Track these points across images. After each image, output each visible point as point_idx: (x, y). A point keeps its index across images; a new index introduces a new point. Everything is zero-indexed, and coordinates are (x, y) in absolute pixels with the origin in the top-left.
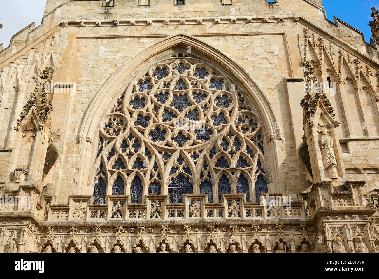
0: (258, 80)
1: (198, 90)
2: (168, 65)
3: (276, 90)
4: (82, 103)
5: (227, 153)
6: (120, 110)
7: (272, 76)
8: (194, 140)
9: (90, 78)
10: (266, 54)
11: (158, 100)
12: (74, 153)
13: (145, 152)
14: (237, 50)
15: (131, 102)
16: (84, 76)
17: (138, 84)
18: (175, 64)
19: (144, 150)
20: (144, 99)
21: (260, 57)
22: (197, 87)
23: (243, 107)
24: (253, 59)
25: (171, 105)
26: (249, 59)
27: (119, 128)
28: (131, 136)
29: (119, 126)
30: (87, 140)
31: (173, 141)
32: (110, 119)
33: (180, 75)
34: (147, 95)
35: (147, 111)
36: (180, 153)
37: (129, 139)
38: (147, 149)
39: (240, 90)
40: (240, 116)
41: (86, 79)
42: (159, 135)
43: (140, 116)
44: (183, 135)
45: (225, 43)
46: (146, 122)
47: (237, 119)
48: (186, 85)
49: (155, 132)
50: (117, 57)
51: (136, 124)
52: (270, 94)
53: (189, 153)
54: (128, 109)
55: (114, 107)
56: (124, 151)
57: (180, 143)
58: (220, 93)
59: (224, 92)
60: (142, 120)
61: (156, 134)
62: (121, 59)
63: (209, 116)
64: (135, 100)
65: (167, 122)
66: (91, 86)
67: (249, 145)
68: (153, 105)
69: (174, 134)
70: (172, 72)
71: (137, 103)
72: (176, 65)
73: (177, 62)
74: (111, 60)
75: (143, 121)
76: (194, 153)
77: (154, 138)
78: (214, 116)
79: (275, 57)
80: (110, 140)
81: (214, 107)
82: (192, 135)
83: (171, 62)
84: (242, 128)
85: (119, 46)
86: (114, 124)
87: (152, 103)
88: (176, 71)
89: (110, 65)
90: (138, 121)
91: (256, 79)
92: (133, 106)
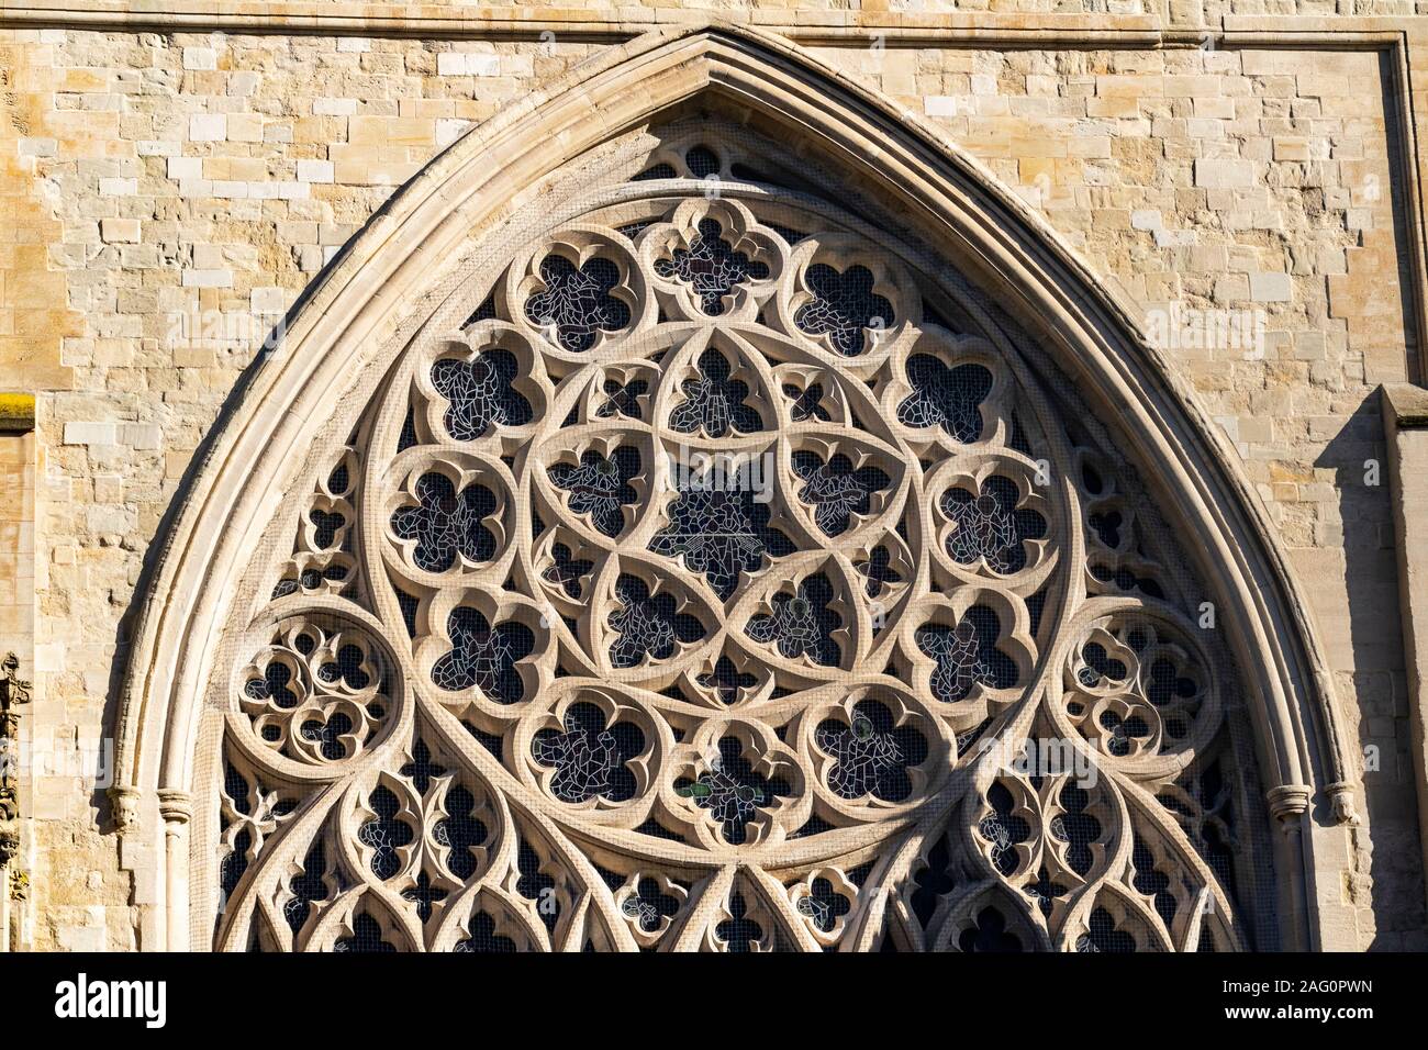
0: (1214, 396)
1: (831, 438)
2: (626, 243)
3: (1331, 473)
4: (103, 543)
5: (1016, 884)
6: (336, 571)
7: (1303, 367)
8: (817, 800)
9: (132, 352)
10: (1270, 200)
11: (576, 507)
12: (92, 901)
13: (519, 875)
14: (1091, 161)
15: (401, 510)
16: (89, 333)
17: (436, 376)
18: (677, 232)
19: (515, 866)
20: (486, 495)
21: (1232, 222)
22: (825, 416)
23: (1114, 567)
24: (1193, 236)
25: (660, 544)
26: (1165, 238)
27: (344, 704)
28: (423, 765)
29: (340, 690)
30: (163, 811)
31: (691, 801)
32: (279, 640)
33: (707, 324)
34: (505, 471)
35: (509, 585)
36: (736, 884)
37: (409, 783)
38: (527, 856)
39: (1100, 450)
40: (1097, 632)
41: (108, 357)
42: (600, 756)
43: (468, 618)
44: (747, 764)
45: (1006, 101)
46: (507, 663)
47: (1075, 658)
48: (751, 401)
49: (573, 737)
50: (298, 192)
51: (446, 674)
52: (1292, 503)
53: (788, 885)
54: (390, 571)
55: (297, 549)
56: (388, 866)
57: (732, 811)
58: (971, 461)
59: (998, 458)
60: (481, 647)
61: (578, 749)
62: (327, 206)
63: (907, 631)
64: (425, 502)
65: (645, 671)
66: (148, 413)
67: (1149, 834)
68: (548, 542)
69: (697, 757)
70: (659, 295)
71: (441, 520)
72: (681, 240)
73: (687, 219)
74: (258, 217)
75: (489, 652)
76: (822, 886)
77: (564, 775)
78: (935, 630)
79: (1329, 226)
80: (292, 792)
81: (935, 566)
82: (808, 766)
83: (648, 213)
84: (1109, 718)
85: (300, 104)
86: (306, 678)
87: (539, 528)
88: (683, 291)
89: (257, 252)
90: (456, 654)
91: (1203, 387)
92: (415, 542)
